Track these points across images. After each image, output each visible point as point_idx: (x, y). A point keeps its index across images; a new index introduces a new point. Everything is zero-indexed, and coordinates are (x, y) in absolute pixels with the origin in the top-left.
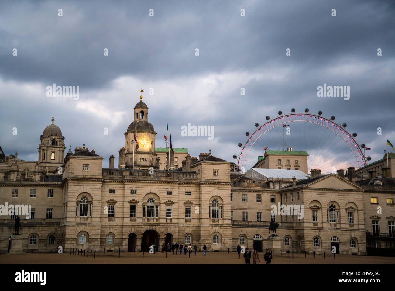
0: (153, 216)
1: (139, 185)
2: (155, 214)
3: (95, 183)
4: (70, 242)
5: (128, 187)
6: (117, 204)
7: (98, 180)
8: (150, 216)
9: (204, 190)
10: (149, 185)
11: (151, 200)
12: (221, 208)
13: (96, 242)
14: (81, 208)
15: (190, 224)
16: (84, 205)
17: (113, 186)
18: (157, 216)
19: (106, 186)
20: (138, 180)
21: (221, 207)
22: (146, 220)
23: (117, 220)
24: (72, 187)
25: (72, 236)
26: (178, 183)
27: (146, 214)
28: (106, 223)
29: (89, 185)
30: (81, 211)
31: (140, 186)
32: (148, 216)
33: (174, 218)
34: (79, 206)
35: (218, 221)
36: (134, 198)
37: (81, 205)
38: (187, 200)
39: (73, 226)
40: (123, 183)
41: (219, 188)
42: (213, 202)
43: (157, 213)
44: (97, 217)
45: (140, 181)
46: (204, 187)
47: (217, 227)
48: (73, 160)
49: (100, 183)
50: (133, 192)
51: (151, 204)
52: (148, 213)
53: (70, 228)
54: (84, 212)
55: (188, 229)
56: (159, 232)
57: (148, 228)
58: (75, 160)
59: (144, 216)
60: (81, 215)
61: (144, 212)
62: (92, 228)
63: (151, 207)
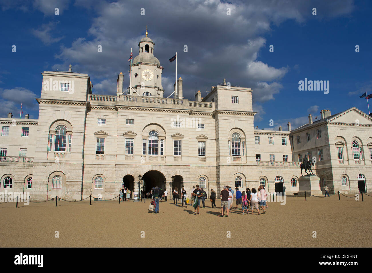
0: (157, 153)
1: (138, 113)
2: (159, 151)
3: (76, 108)
4: (38, 186)
5: (124, 115)
6: (108, 137)
7: (80, 103)
8: (153, 153)
9: (222, 121)
10: (151, 114)
11: (153, 132)
12: (243, 144)
13: (76, 187)
14: (57, 141)
15: (205, 164)
16: (61, 137)
17: (103, 113)
18: (162, 153)
19: (94, 113)
20: (135, 106)
21: (243, 142)
22: (147, 158)
23: (108, 158)
24: (44, 111)
25: (42, 178)
26: (189, 112)
27: (147, 150)
28: (92, 162)
29: (68, 109)
30: (56, 145)
31: (139, 115)
32: (150, 153)
33: (183, 156)
34: (54, 138)
35: (240, 159)
36: (132, 130)
37: (57, 137)
38: (201, 134)
39: (44, 164)
40: (116, 109)
41: (240, 119)
42: (233, 136)
43: (162, 149)
44: (78, 153)
45: (138, 108)
46: (221, 117)
47: (239, 167)
48: (48, 76)
49: (83, 108)
50: (130, 121)
51: (153, 138)
52: (150, 149)
53: (38, 167)
54: (60, 145)
55: (203, 170)
56: (164, 174)
57: (150, 169)
58: (50, 77)
59: (144, 153)
60: (56, 150)
61: (144, 149)
62: (70, 167)
63: (153, 141)
